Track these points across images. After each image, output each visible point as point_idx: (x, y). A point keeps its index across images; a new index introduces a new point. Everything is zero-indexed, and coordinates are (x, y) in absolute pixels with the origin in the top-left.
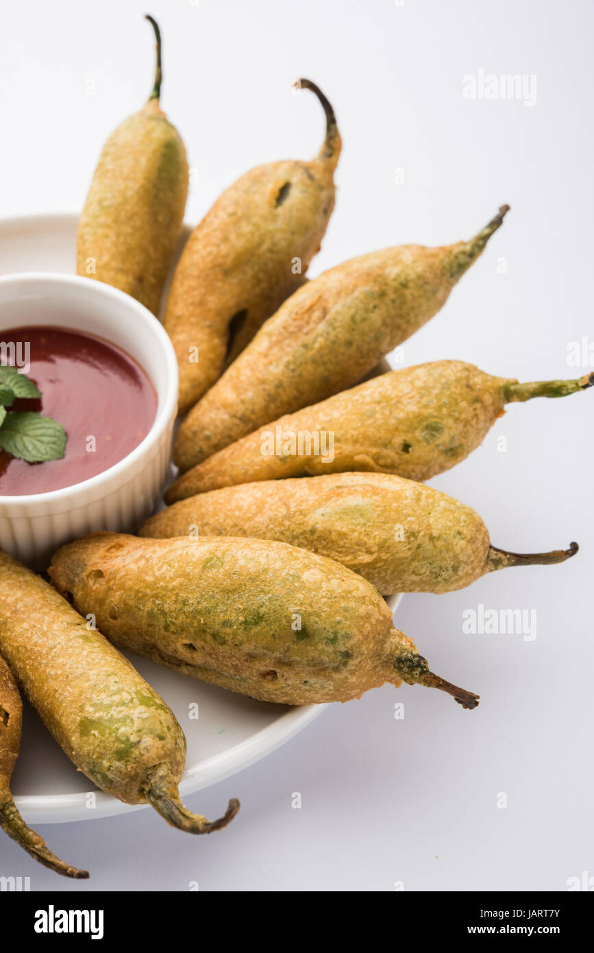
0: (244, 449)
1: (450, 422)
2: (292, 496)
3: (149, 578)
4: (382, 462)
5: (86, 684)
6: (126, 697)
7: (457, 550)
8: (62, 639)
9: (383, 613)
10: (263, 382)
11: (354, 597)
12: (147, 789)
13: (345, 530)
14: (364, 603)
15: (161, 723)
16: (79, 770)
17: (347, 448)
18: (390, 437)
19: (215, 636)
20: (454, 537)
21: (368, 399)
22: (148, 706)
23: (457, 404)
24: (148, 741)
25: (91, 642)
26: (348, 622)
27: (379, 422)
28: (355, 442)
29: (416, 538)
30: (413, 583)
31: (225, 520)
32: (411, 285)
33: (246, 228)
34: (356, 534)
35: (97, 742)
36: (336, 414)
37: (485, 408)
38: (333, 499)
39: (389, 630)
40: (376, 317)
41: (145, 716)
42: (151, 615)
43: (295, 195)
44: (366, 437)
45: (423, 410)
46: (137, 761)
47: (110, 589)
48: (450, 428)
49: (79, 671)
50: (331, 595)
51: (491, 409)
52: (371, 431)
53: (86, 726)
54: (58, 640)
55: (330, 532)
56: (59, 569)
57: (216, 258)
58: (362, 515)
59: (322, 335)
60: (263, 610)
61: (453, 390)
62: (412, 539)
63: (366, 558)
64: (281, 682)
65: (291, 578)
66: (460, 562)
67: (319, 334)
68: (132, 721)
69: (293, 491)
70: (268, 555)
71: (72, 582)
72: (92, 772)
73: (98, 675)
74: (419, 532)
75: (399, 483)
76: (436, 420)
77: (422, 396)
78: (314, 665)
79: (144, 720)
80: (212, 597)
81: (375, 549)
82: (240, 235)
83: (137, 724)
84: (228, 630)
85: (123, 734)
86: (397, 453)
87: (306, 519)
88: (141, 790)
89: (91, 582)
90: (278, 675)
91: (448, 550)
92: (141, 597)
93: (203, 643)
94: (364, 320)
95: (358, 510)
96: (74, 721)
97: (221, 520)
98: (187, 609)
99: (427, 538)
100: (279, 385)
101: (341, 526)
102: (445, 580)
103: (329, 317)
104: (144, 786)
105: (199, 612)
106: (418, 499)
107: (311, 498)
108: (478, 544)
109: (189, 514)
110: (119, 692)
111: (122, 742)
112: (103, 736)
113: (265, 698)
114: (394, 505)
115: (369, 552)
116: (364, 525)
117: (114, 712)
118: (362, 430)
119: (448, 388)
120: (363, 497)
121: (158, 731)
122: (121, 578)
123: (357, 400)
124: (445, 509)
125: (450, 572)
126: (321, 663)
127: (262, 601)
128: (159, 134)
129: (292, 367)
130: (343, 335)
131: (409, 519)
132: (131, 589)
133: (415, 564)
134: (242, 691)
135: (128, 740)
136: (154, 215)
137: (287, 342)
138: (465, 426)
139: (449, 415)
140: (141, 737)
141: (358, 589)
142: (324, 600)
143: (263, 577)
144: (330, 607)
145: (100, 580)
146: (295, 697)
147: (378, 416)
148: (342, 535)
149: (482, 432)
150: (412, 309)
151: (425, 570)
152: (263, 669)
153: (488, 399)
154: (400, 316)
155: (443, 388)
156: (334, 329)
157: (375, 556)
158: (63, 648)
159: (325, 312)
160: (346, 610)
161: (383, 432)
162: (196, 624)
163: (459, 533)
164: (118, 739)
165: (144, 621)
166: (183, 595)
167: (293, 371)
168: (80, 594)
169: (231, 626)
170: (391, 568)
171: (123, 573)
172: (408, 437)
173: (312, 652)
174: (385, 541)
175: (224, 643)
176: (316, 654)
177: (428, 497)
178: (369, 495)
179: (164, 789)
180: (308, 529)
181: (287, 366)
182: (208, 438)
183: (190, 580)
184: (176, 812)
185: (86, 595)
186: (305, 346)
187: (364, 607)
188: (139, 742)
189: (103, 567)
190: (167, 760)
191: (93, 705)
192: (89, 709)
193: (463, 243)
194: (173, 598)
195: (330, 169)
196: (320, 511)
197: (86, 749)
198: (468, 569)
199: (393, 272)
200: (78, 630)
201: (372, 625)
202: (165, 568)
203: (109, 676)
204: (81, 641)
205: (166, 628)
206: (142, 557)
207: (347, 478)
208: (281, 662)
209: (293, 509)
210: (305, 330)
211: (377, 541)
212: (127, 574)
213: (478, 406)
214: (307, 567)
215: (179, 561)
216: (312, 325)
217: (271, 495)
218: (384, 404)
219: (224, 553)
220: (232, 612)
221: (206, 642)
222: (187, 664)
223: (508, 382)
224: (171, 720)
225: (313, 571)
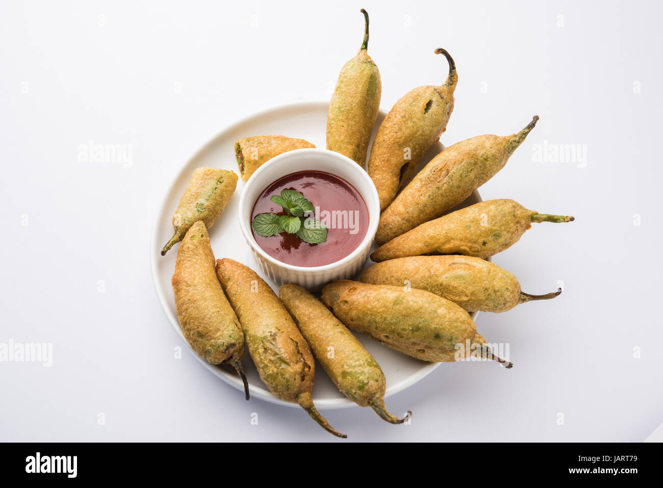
0: (409, 239)
1: (505, 233)
2: (432, 267)
3: (369, 306)
4: (473, 250)
5: (344, 356)
6: (362, 362)
7: (506, 296)
8: (331, 333)
9: (472, 327)
10: (417, 204)
11: (460, 321)
12: (371, 402)
13: (456, 285)
14: (464, 324)
15: (377, 374)
16: (340, 391)
17: (457, 243)
18: (477, 238)
19: (398, 334)
20: (505, 291)
21: (467, 220)
22: (371, 366)
23: (508, 224)
24: (372, 382)
25: (344, 334)
26: (457, 333)
27: (473, 232)
28: (461, 240)
29: (488, 291)
30: (485, 309)
31: (401, 275)
32: (489, 159)
33: (410, 124)
34: (461, 288)
35: (350, 382)
36: (452, 226)
37: (521, 226)
38: (451, 270)
39: (474, 335)
40: (472, 175)
41: (370, 371)
42: (369, 322)
43: (434, 107)
44: (466, 238)
45: (493, 227)
46: (367, 391)
47: (351, 309)
48: (505, 236)
49: (340, 349)
50: (451, 321)
51: (524, 226)
52: (468, 235)
53: (345, 374)
54: (330, 334)
55: (449, 286)
56: (327, 296)
57: (395, 138)
58: (464, 279)
59: (446, 183)
60: (420, 325)
61: (507, 218)
62: (486, 291)
63: (465, 299)
64: (427, 354)
65: (433, 312)
66: (507, 302)
67: (444, 183)
68: (365, 374)
69: (432, 265)
70: (422, 300)
71: (333, 303)
72: (347, 393)
73: (349, 351)
74: (489, 288)
75: (481, 264)
76: (498, 232)
77: (493, 220)
78: (442, 350)
79: (370, 373)
80: (398, 317)
81: (469, 295)
82: (407, 128)
83: (367, 375)
84: (404, 332)
85: (361, 379)
86: (480, 246)
87: (438, 279)
88: (369, 403)
89: (342, 305)
90: (426, 352)
91: (502, 297)
92: (365, 314)
93: (393, 336)
94: (466, 176)
95: (462, 277)
96: (339, 372)
97: (399, 275)
98: (386, 322)
99: (492, 292)
100: (425, 206)
101: (454, 283)
102: (500, 308)
103: (449, 175)
104: (370, 401)
105: (392, 324)
106: (489, 273)
107: (441, 269)
108: (516, 293)
109: (384, 271)
110: (358, 360)
111: (360, 383)
112: (352, 379)
113: (419, 358)
114: (479, 275)
115: (467, 296)
116: (465, 283)
117: (357, 369)
118: (464, 235)
119: (505, 217)
120: (465, 270)
121: (376, 378)
122: (356, 305)
123: (462, 220)
124: (501, 278)
125: (502, 305)
126: (445, 348)
127: (419, 321)
128: (367, 70)
129: (431, 197)
130: (456, 183)
131: (485, 282)
132: (361, 310)
133: (487, 302)
134: (408, 354)
135: (363, 382)
136: (365, 114)
137: (430, 185)
138: (512, 234)
139: (505, 230)
140: (369, 381)
141: (461, 317)
142: (447, 323)
143: (421, 311)
144: (450, 326)
145: (346, 304)
146: (432, 360)
147: (472, 229)
148: (455, 288)
149: (519, 237)
150: (489, 170)
151: (491, 304)
152: (419, 348)
153: (523, 222)
154: (484, 174)
155: (503, 217)
156: (452, 180)
157: (469, 298)
158: (332, 338)
159: (448, 172)
160: (456, 327)
161: (474, 236)
162: (390, 328)
163: (507, 289)
164: (359, 381)
165: (366, 324)
166: (384, 315)
167: (432, 199)
168: (336, 309)
169: (406, 331)
170: (476, 303)
171: (357, 303)
172: (486, 239)
173: (441, 344)
174: (474, 291)
175: (402, 337)
176: (443, 345)
177: (494, 271)
178: (467, 270)
179: (379, 403)
180: (439, 284)
181: (429, 197)
182: (391, 229)
183: (387, 309)
184: (384, 413)
185: (340, 310)
186: (438, 188)
187: (464, 325)
188: (368, 383)
189: (348, 299)
190: (379, 390)
191: (348, 365)
192: (346, 367)
193: (515, 136)
194: (380, 316)
195: (451, 92)
196: (445, 276)
197: (345, 384)
198: (510, 304)
199: (481, 152)
200: (338, 329)
201: (467, 334)
202: (376, 302)
203: (353, 352)
204: (340, 334)
205: (376, 328)
206: (365, 295)
207: (457, 258)
208: (427, 347)
209: (432, 274)
210: (438, 180)
211: (470, 291)
212: (359, 304)
213: (518, 225)
214: (440, 306)
215: (383, 300)
216: (442, 178)
217: (422, 265)
218: (475, 223)
219: (403, 298)
220: (407, 325)
221: (394, 336)
222: (384, 342)
223: (533, 213)
224: (380, 372)
225: (442, 309)
